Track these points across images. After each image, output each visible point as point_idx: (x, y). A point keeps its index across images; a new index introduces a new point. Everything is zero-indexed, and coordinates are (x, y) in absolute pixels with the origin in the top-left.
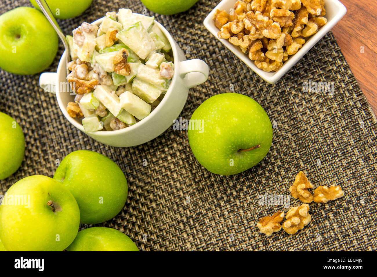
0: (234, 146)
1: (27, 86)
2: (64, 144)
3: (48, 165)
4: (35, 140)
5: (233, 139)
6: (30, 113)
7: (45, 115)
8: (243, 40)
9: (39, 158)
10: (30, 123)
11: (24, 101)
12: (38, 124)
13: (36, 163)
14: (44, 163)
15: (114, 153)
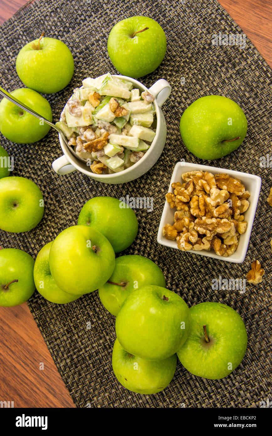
0: (221, 138)
1: (31, 151)
2: (74, 193)
3: (64, 212)
4: (48, 193)
5: (221, 133)
6: (39, 173)
7: (55, 178)
8: (204, 244)
9: (55, 207)
10: (41, 180)
11: (32, 164)
12: (48, 180)
13: (54, 212)
14: (60, 210)
15: (116, 194)
